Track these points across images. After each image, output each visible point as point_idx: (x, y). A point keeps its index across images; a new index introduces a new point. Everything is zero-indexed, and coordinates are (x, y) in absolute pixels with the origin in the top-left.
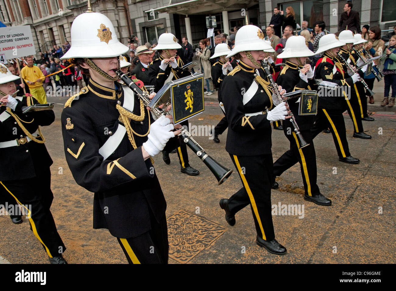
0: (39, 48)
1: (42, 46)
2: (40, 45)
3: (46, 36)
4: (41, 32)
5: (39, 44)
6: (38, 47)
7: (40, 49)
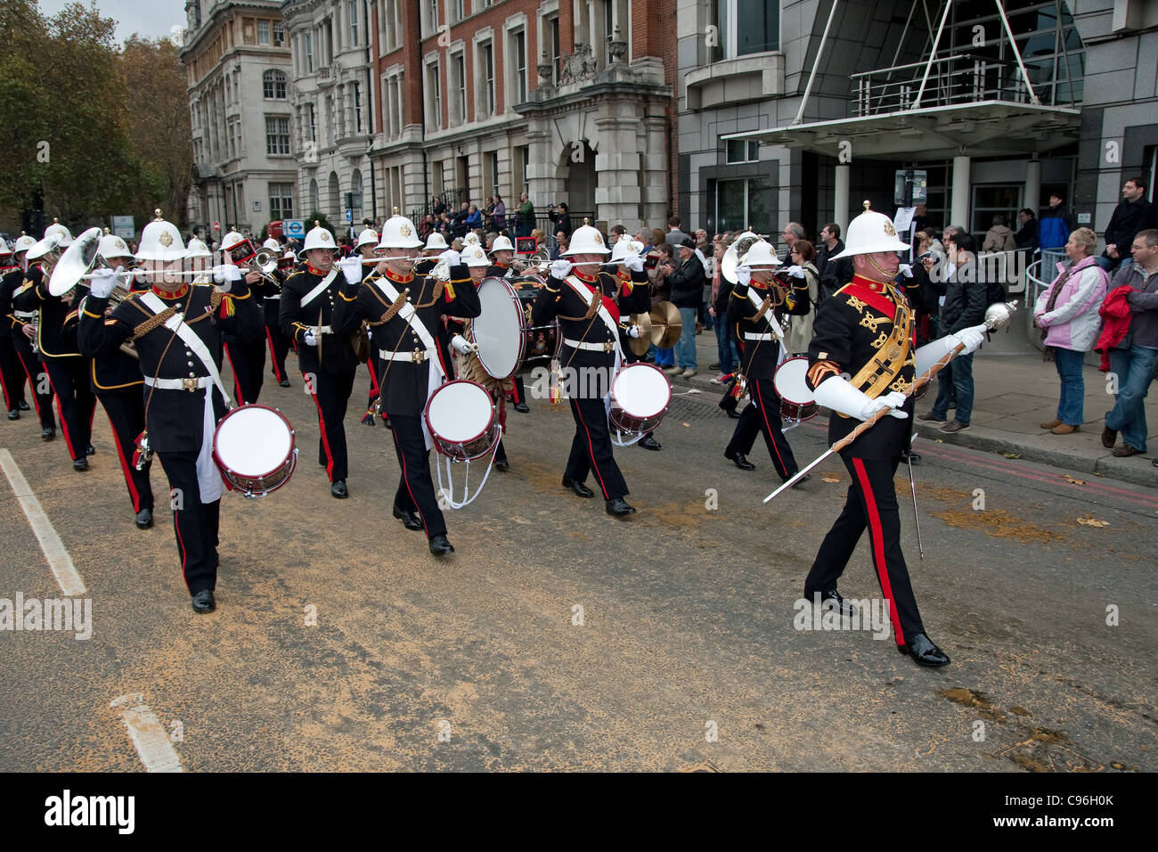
0: (427, 204)
1: (433, 201)
2: (430, 199)
3: (448, 175)
4: (439, 164)
5: (426, 194)
6: (424, 202)
7: (427, 209)
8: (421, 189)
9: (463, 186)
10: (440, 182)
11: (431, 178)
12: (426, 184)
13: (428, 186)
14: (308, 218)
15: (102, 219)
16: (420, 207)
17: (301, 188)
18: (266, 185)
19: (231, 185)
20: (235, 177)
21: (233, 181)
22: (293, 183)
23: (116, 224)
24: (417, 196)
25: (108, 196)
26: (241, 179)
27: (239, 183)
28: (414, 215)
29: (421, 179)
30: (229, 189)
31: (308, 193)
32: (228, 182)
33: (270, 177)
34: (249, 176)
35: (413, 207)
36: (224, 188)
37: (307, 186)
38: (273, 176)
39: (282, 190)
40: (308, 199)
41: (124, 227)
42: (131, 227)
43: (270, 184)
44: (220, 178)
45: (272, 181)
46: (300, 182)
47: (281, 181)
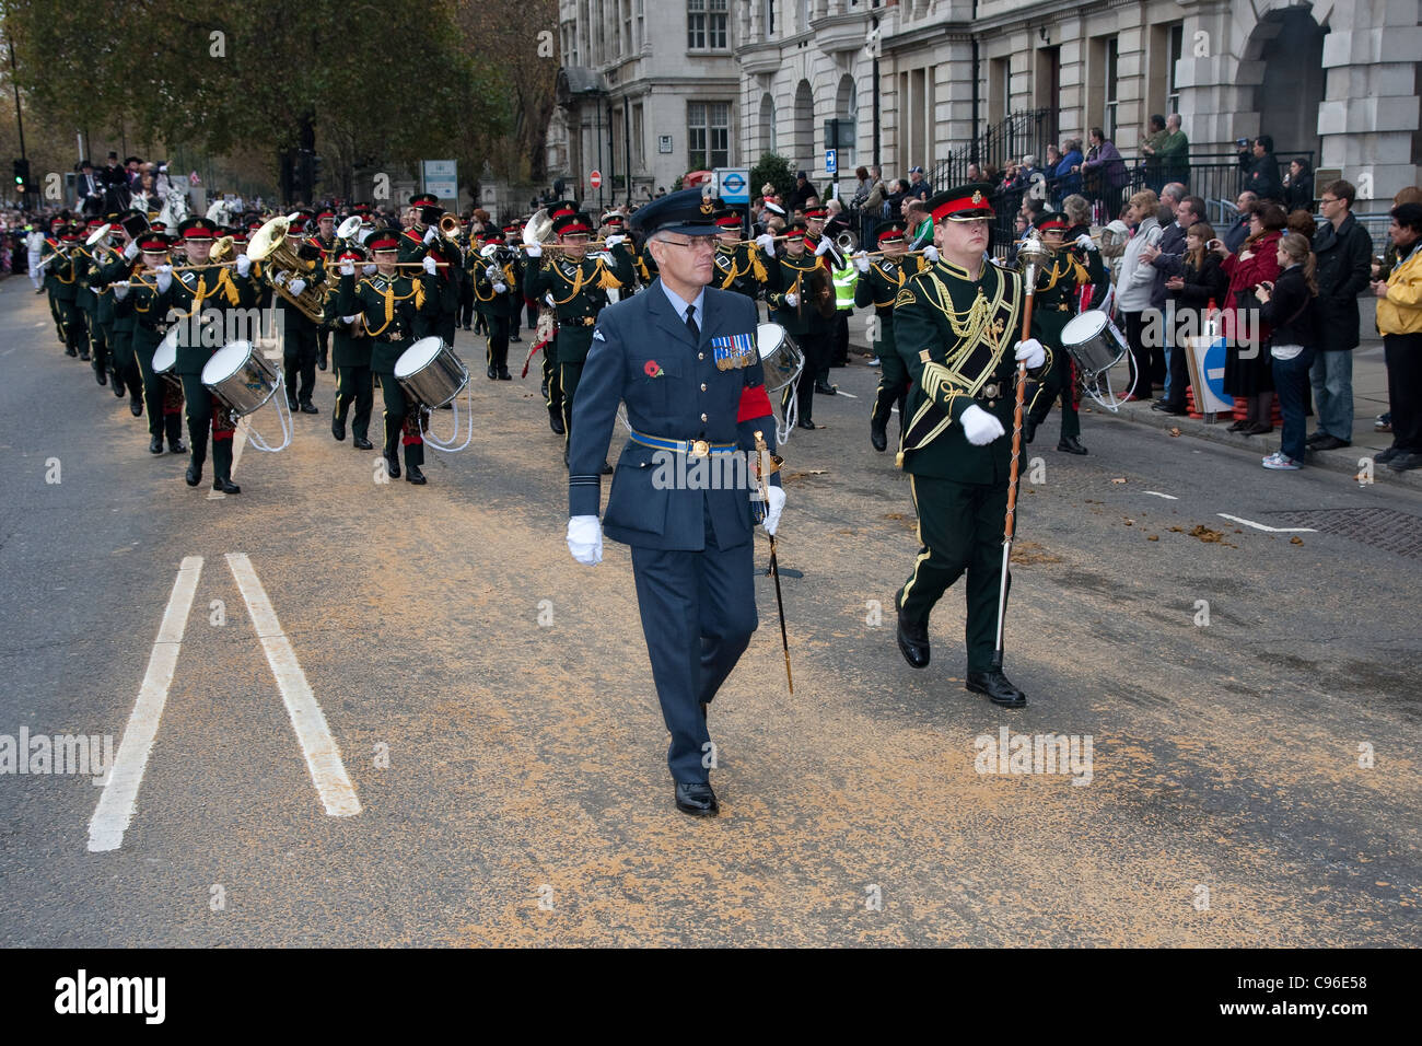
8: (966, 111)
9: (1047, 105)
10: (1002, 95)
11: (985, 90)
12: (975, 101)
13: (980, 105)
14: (756, 165)
15: (405, 165)
16: (963, 145)
17: (745, 111)
18: (683, 106)
19: (621, 106)
20: (628, 91)
21: (625, 99)
22: (730, 102)
23: (428, 174)
24: (957, 125)
25: (418, 125)
26: (638, 95)
27: (638, 101)
28: (950, 161)
29: (966, 91)
30: (619, 112)
31: (756, 120)
32: (617, 101)
33: (689, 90)
34: (654, 89)
35: (949, 146)
36: (610, 111)
37: (756, 108)
38: (697, 89)
39: (711, 115)
40: (756, 132)
41: (441, 179)
42: (451, 179)
43: (691, 104)
44: (607, 93)
45: (695, 97)
46: (744, 99)
47: (710, 97)
